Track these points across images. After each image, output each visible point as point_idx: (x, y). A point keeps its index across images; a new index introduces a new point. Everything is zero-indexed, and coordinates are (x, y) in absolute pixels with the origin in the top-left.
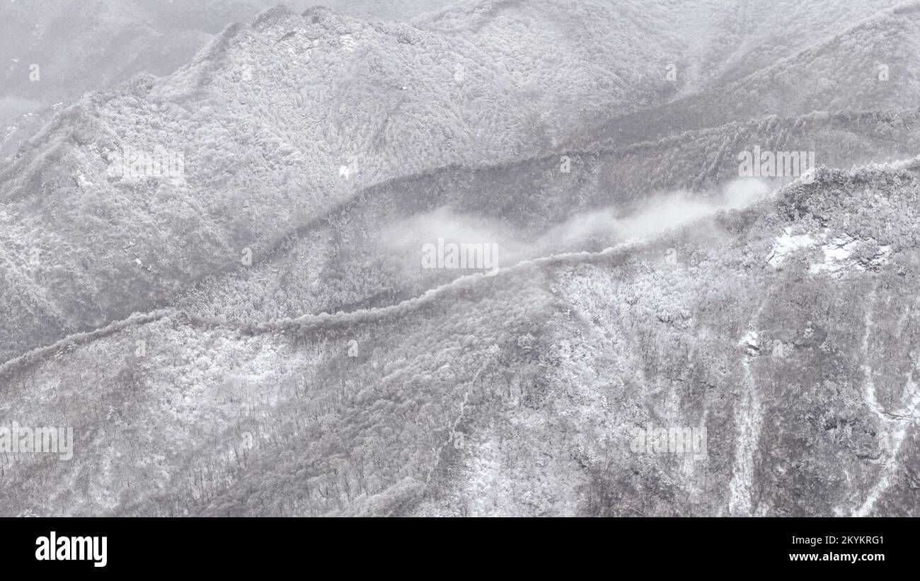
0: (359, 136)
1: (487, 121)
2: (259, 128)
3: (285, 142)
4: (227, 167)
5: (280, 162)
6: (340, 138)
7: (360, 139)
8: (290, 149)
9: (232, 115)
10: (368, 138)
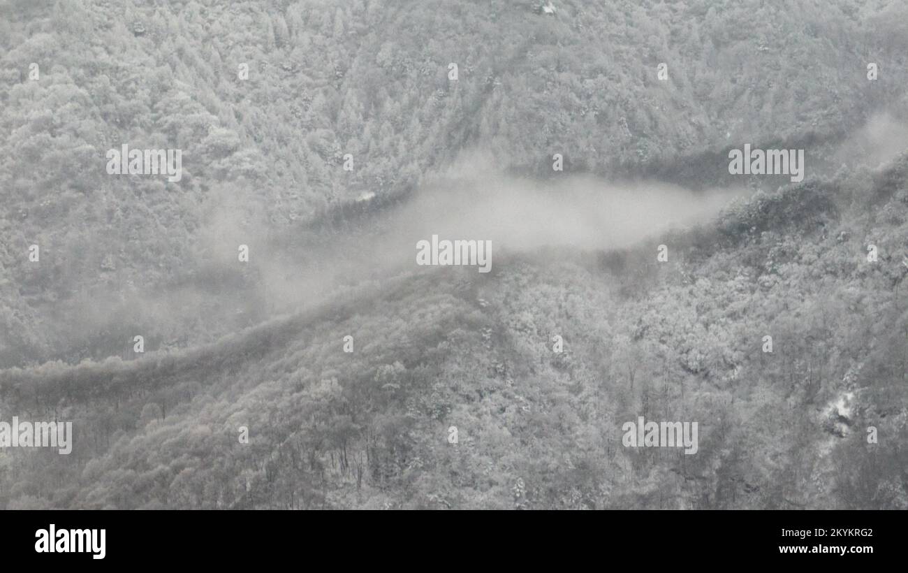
0: (415, 122)
1: (754, 101)
2: (164, 89)
3: (223, 125)
4: (72, 175)
5: (207, 171)
6: (369, 126)
7: (416, 127)
8: (232, 142)
9: (104, 57)
10: (436, 127)
